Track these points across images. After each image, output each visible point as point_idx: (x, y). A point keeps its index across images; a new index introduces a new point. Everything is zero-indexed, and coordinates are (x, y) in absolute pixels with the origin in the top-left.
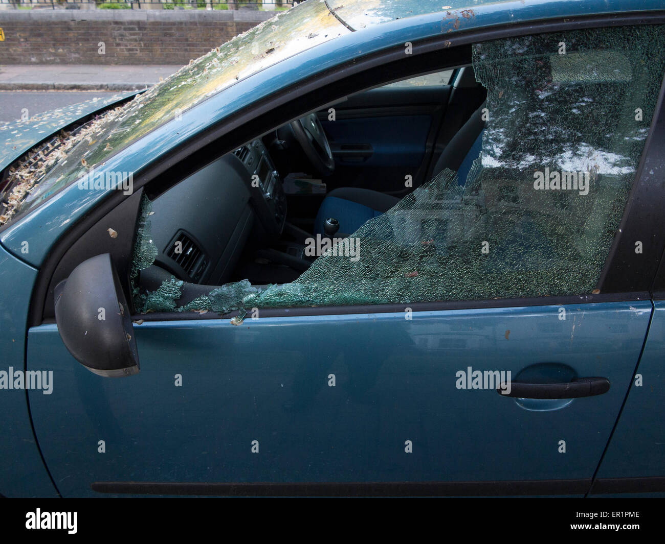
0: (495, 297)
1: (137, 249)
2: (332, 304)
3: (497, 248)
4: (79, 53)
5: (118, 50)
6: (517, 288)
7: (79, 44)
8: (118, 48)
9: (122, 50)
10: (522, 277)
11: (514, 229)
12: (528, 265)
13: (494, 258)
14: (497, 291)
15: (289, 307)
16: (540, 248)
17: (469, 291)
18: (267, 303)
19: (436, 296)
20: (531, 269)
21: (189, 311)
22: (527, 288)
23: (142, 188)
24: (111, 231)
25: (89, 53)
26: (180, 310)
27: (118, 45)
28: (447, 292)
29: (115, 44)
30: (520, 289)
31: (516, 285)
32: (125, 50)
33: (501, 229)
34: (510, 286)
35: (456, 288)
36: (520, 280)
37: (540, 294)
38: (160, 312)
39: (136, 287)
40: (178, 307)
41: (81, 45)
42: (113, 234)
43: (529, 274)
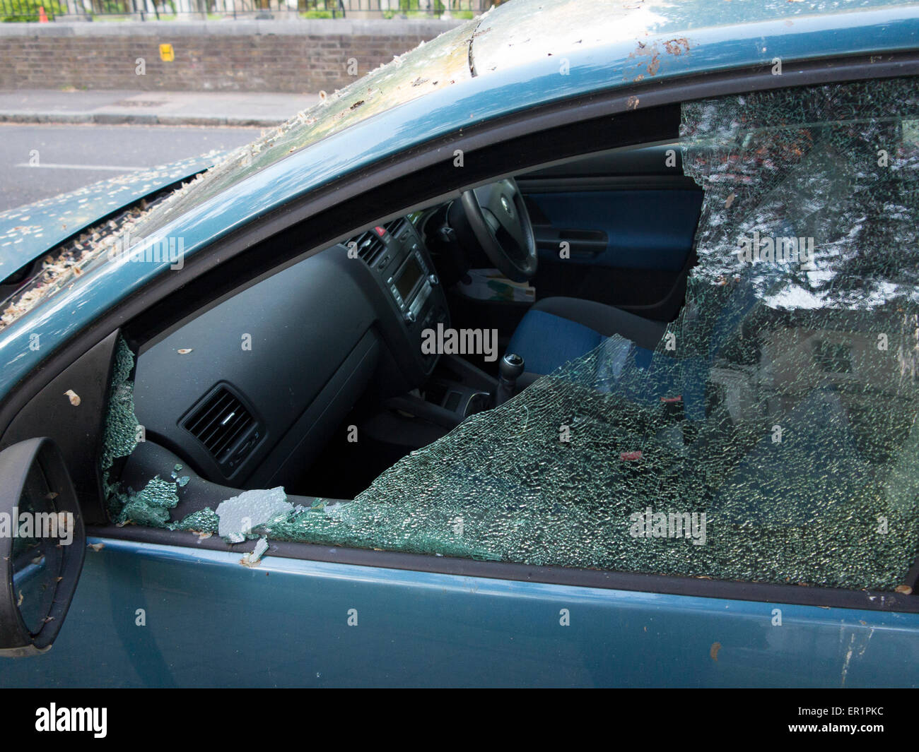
0: (699, 575)
1: (110, 424)
2: (408, 550)
3: (706, 487)
4: (263, 78)
5: (313, 73)
6: (745, 565)
7: (263, 65)
8: (313, 72)
9: (317, 74)
10: (755, 546)
11: (742, 456)
12: (766, 525)
13: (699, 504)
14: (705, 564)
15: (337, 546)
16: (792, 496)
17: (650, 558)
18: (303, 534)
19: (589, 558)
20: (772, 533)
21: (186, 531)
22: (763, 567)
23: (116, 331)
24: (72, 394)
25: (275, 77)
26: (171, 528)
27: (313, 67)
28: (610, 553)
29: (309, 66)
30: (748, 566)
31: (743, 557)
32: (322, 74)
33: (714, 454)
34: (730, 559)
35: (625, 550)
36: (749, 549)
37: (788, 579)
38: (143, 528)
39: (110, 483)
40: (170, 521)
41: (266, 66)
42: (74, 399)
43: (769, 541)
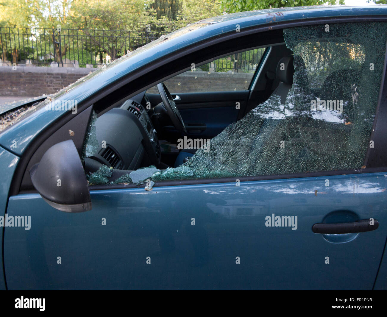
4: (25, 90)
5: (49, 89)
7: (25, 85)
8: (49, 88)
9: (51, 89)
12: (324, 151)
14: (307, 167)
17: (290, 168)
19: (271, 171)
22: (324, 166)
24: (71, 132)
25: (31, 90)
27: (49, 86)
29: (47, 86)
32: (53, 89)
37: (331, 169)
41: (27, 85)
42: (72, 134)
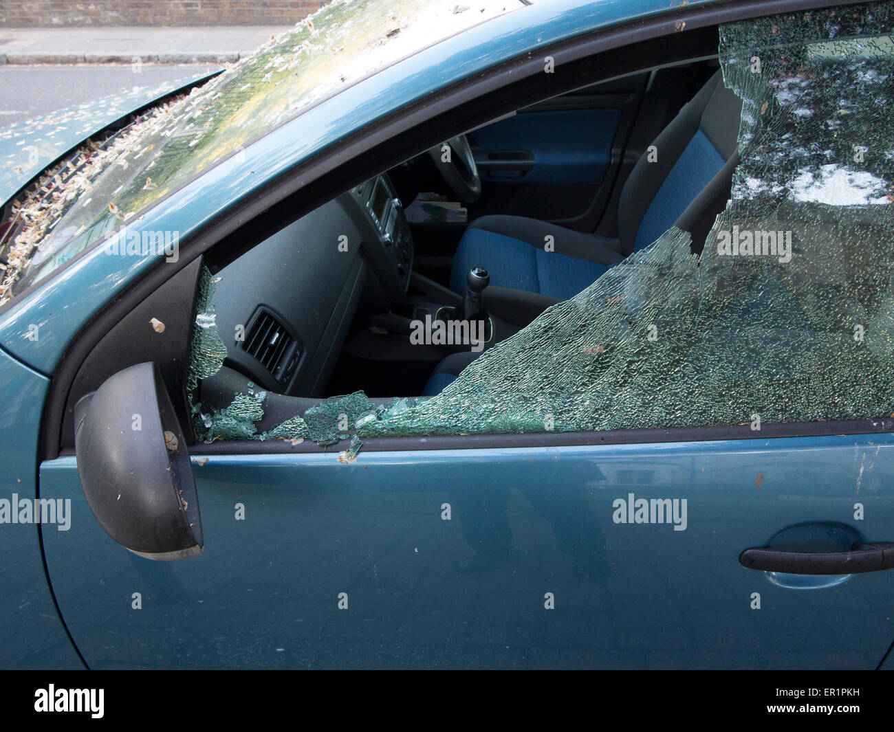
0: (740, 422)
1: (195, 348)
2: (492, 431)
3: (748, 349)
6: (776, 410)
10: (785, 393)
11: (776, 320)
12: (794, 375)
13: (742, 364)
14: (745, 413)
15: (426, 435)
16: (815, 350)
17: (701, 414)
18: (393, 429)
19: (649, 420)
20: (799, 381)
21: (276, 439)
22: (791, 409)
23: (200, 257)
24: (156, 322)
26: (262, 438)
28: (667, 414)
30: (779, 411)
31: (775, 404)
33: (756, 320)
34: (765, 406)
35: (681, 409)
36: (780, 397)
37: (810, 418)
38: (232, 441)
39: (195, 402)
40: (259, 433)
42: (158, 327)
43: (796, 389)
